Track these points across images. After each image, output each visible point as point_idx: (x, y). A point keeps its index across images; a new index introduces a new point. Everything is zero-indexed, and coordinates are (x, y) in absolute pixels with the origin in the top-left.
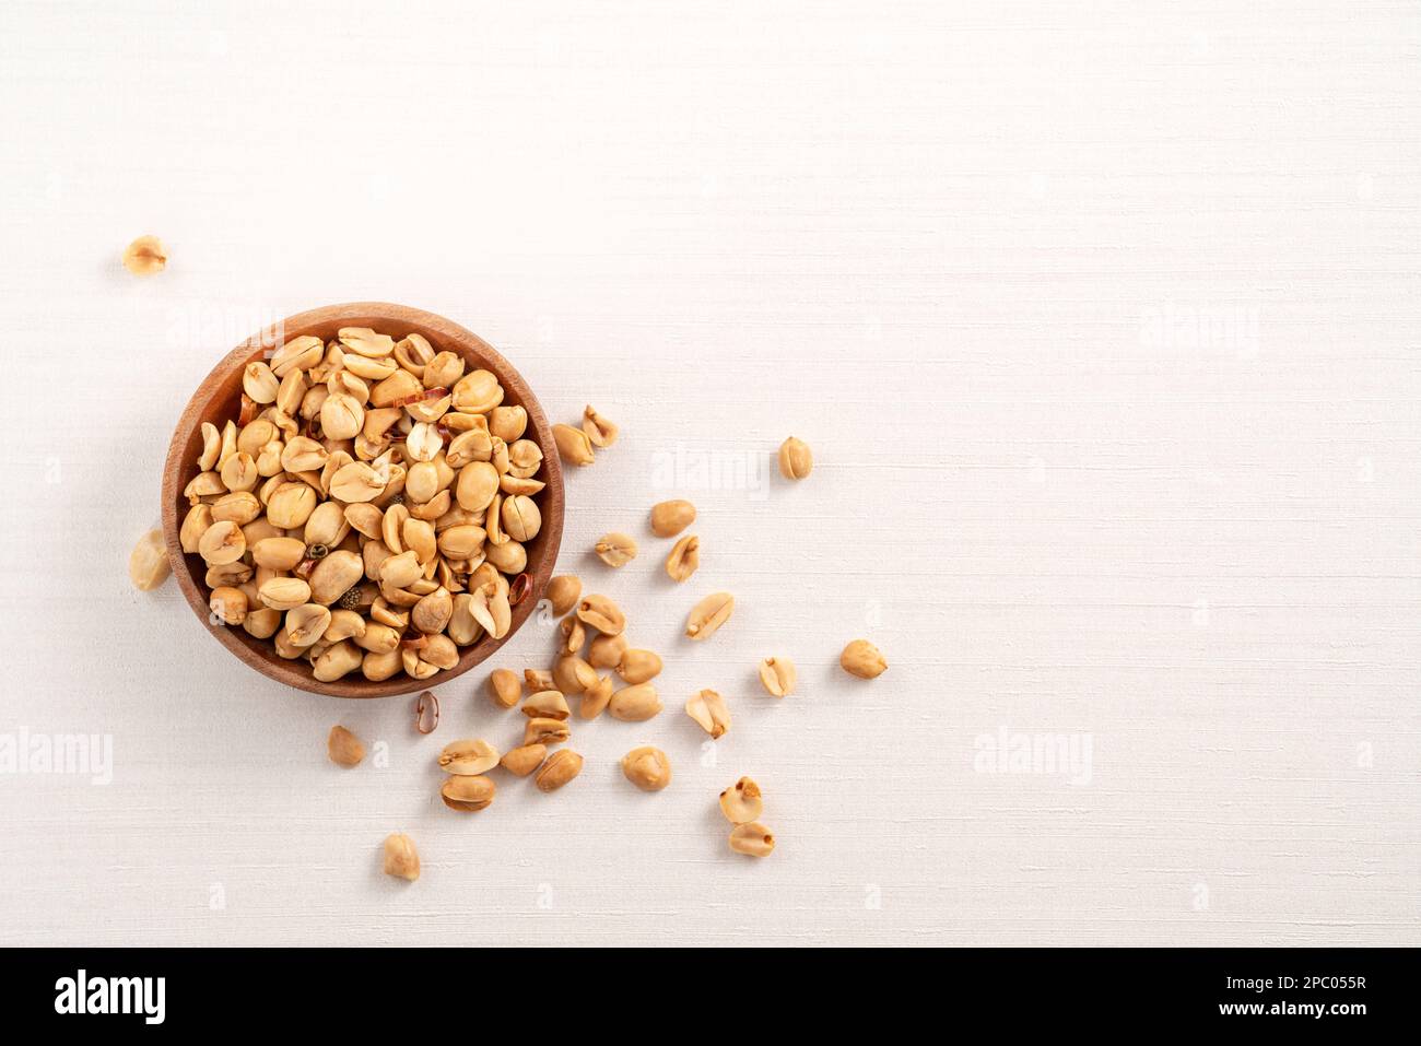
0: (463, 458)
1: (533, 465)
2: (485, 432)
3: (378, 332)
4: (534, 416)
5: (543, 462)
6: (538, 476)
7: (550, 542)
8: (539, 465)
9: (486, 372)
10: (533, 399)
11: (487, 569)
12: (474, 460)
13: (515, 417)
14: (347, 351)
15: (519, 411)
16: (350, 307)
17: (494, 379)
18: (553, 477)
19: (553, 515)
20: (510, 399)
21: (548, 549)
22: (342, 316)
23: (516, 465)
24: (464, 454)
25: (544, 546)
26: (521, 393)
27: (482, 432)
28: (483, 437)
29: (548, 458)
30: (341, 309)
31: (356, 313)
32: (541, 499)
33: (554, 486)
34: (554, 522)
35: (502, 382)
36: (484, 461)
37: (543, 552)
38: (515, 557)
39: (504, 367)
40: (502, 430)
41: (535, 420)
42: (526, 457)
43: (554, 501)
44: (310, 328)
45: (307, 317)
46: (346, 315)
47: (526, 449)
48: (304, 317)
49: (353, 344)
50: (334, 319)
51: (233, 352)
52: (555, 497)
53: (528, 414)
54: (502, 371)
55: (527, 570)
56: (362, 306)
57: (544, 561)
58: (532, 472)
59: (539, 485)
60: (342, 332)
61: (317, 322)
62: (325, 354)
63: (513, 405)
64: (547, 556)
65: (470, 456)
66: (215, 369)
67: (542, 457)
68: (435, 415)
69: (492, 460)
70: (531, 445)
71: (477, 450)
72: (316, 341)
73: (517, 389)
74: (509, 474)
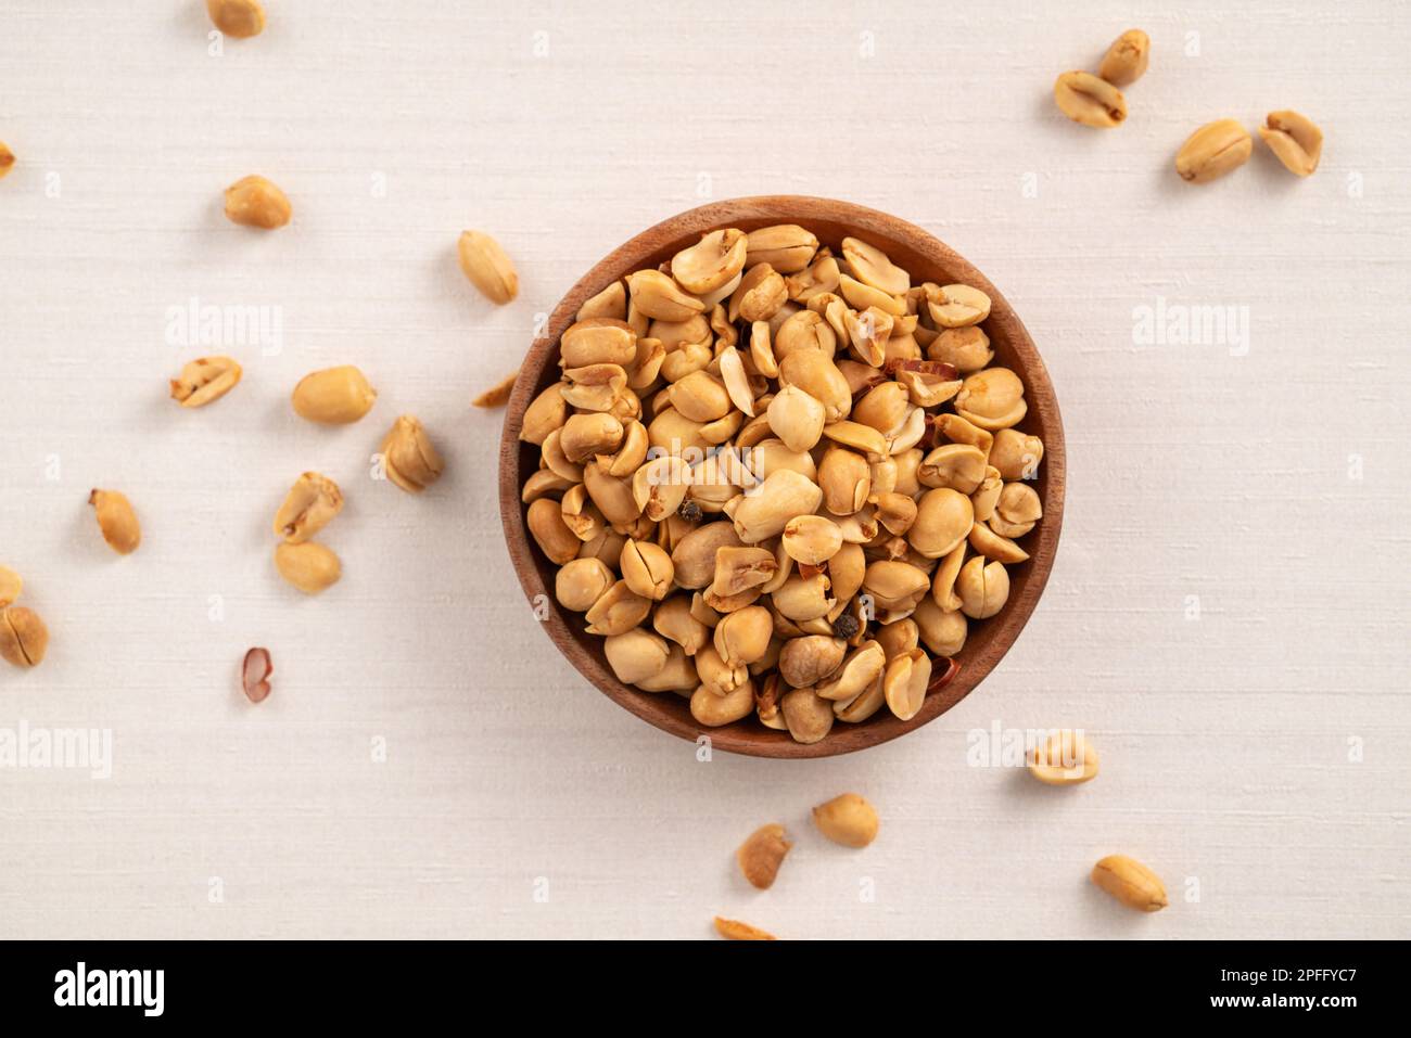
0: (939, 476)
1: (1024, 523)
2: (985, 456)
3: (894, 262)
4: (1051, 459)
5: (1039, 522)
6: (1024, 541)
7: (1002, 634)
8: (1033, 525)
9: (1013, 374)
10: (1060, 435)
11: (907, 631)
12: (949, 485)
13: (1027, 450)
14: (846, 269)
15: (1035, 444)
16: (873, 214)
17: (1021, 389)
18: (1042, 550)
19: (1022, 601)
20: (1031, 424)
21: (995, 644)
22: (855, 222)
23: (1001, 515)
24: (943, 471)
25: (992, 637)
26: (1047, 423)
27: (981, 453)
28: (979, 460)
29: (1047, 523)
30: (859, 212)
31: (876, 225)
32: (1017, 571)
33: (1039, 562)
34: (1018, 610)
35: (1028, 395)
36: (960, 491)
37: (987, 643)
38: (951, 632)
39: (1039, 378)
40: (1002, 462)
41: (1050, 465)
42: (1017, 509)
43: (1029, 582)
44: (808, 220)
45: (811, 204)
46: (862, 222)
47: (1022, 498)
48: (807, 204)
49: (858, 265)
50: (845, 222)
51: (696, 211)
52: (1035, 578)
53: (1045, 453)
54: (1034, 381)
55: (956, 657)
56: (886, 220)
57: (982, 657)
58: (1019, 529)
59: (1019, 554)
60: (848, 242)
61: (820, 216)
62: (813, 263)
63: (1029, 433)
64: (989, 651)
65: (949, 477)
66: (664, 224)
67: (1038, 514)
68: (930, 398)
69: (973, 496)
70: (1031, 493)
71: (961, 475)
72: (809, 238)
73: (1044, 414)
74: (987, 523)
